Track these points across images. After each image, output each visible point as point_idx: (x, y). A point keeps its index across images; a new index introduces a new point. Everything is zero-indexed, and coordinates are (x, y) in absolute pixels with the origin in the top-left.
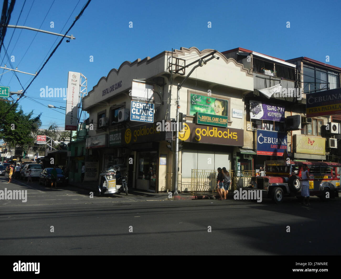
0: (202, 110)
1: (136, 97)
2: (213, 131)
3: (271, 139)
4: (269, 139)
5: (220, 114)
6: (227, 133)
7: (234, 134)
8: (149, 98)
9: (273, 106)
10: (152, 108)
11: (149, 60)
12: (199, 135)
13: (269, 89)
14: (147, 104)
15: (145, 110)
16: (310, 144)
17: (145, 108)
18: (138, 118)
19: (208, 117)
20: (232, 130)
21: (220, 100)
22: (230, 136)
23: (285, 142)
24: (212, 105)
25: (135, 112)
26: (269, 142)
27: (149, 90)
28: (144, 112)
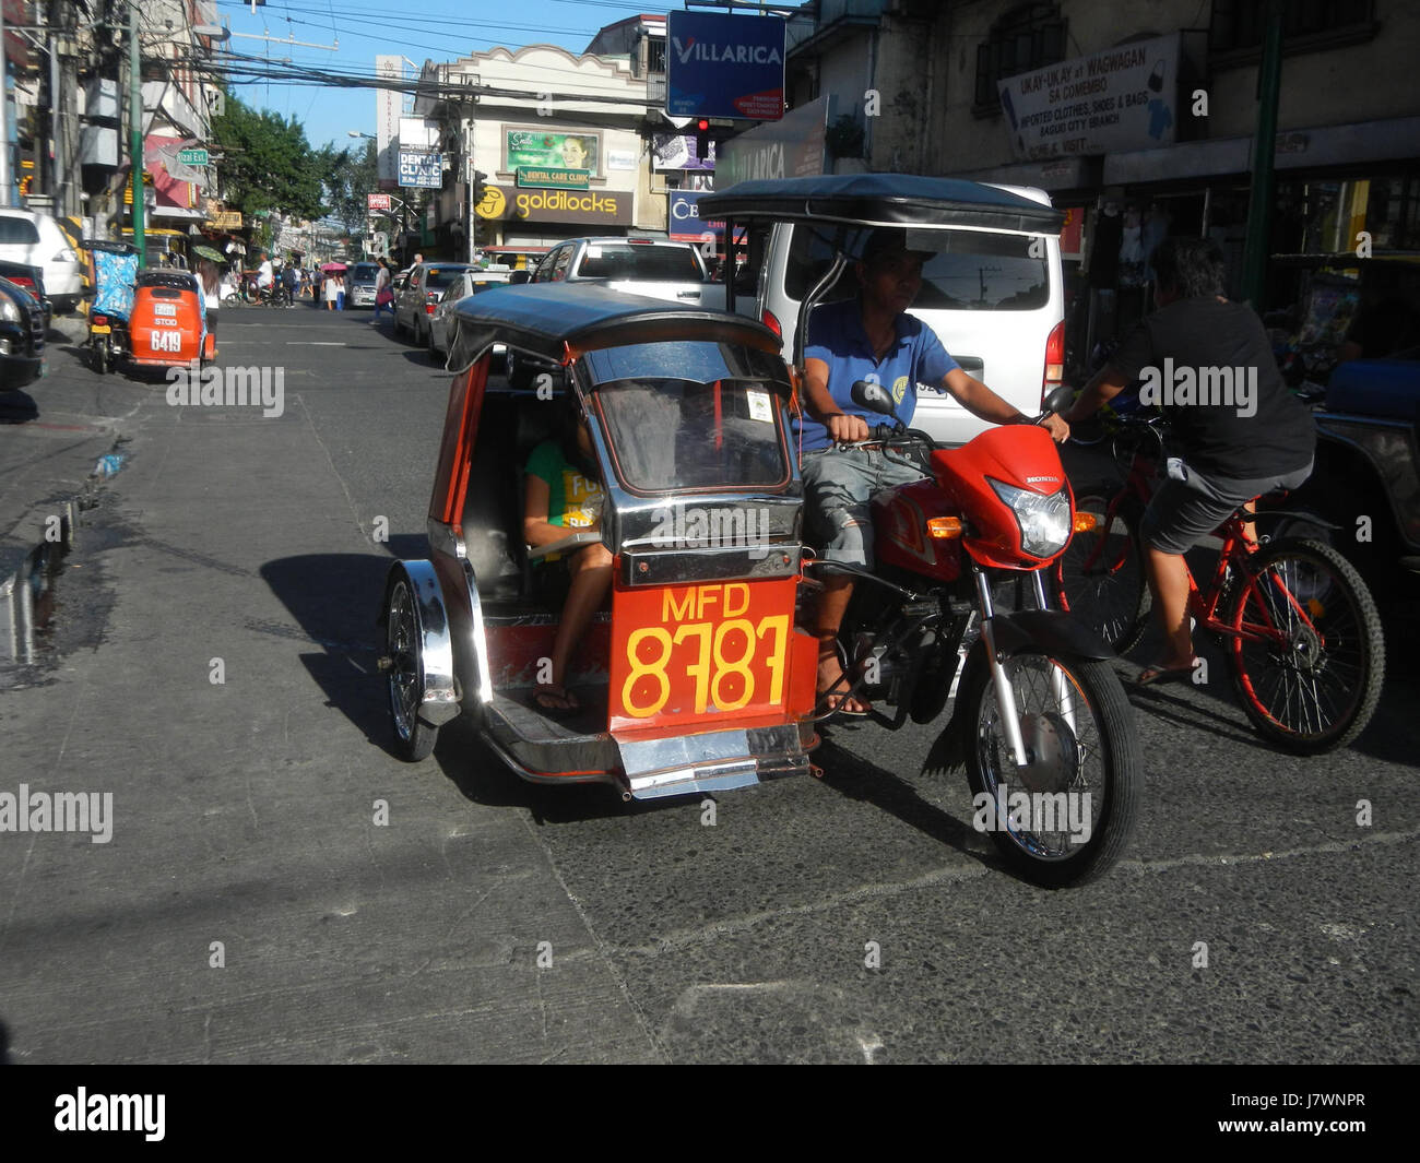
0: (534, 161)
1: (408, 145)
2: (557, 198)
5: (575, 165)
6: (590, 201)
7: (608, 202)
8: (432, 144)
10: (437, 162)
12: (525, 206)
14: (428, 155)
15: (424, 165)
18: (412, 180)
19: (541, 173)
20: (602, 195)
21: (577, 138)
22: (597, 207)
24: (559, 149)
25: (406, 171)
27: (432, 130)
28: (422, 170)
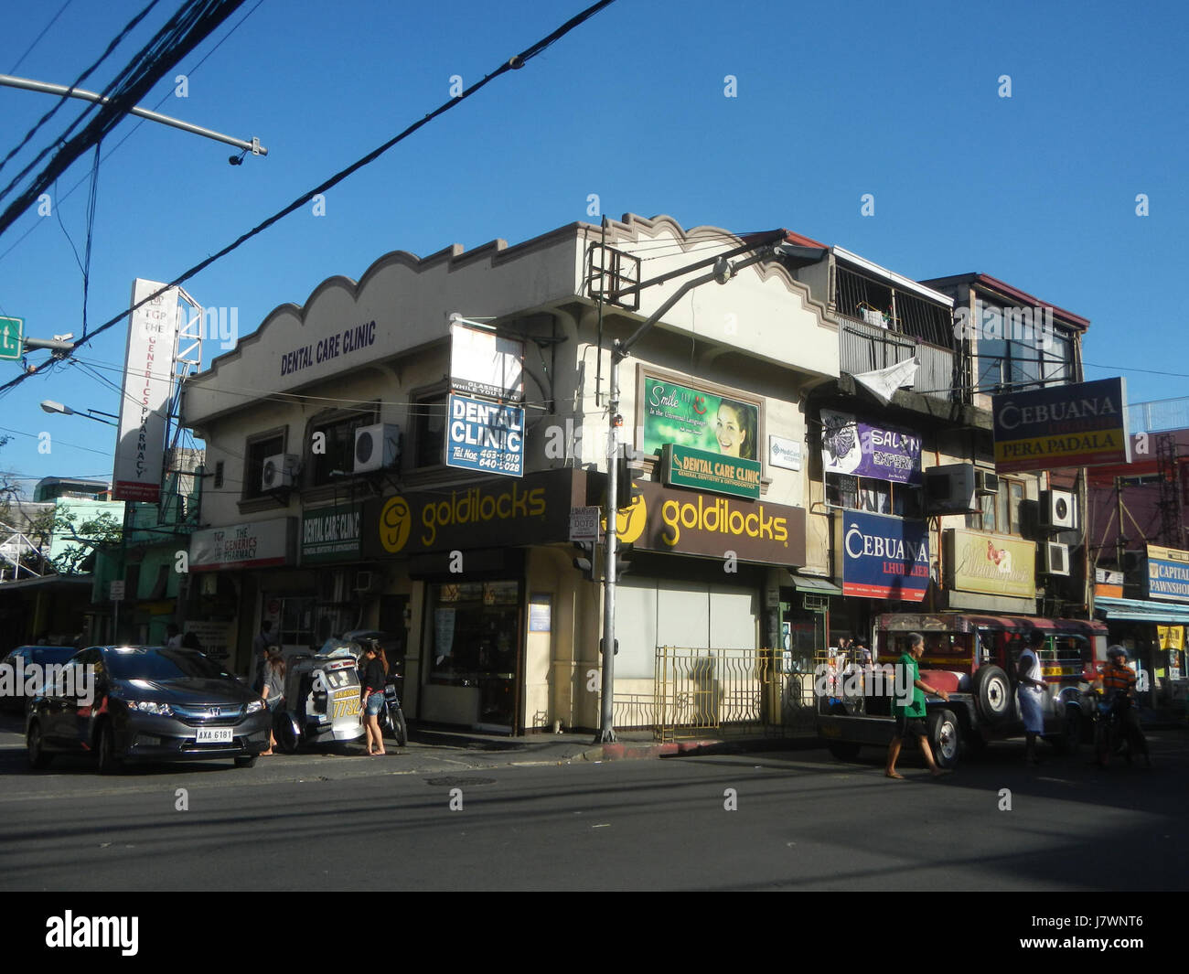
0: (681, 437)
1: (465, 382)
3: (884, 542)
4: (879, 543)
5: (734, 452)
6: (757, 520)
7: (779, 524)
8: (508, 386)
9: (889, 433)
10: (516, 424)
11: (502, 251)
13: (884, 375)
14: (502, 408)
15: (496, 428)
16: (993, 562)
17: (494, 424)
18: (471, 456)
19: (702, 461)
20: (773, 510)
21: (735, 405)
22: (765, 531)
23: (924, 554)
25: (462, 436)
26: (876, 554)
27: (509, 357)
28: (491, 435)
